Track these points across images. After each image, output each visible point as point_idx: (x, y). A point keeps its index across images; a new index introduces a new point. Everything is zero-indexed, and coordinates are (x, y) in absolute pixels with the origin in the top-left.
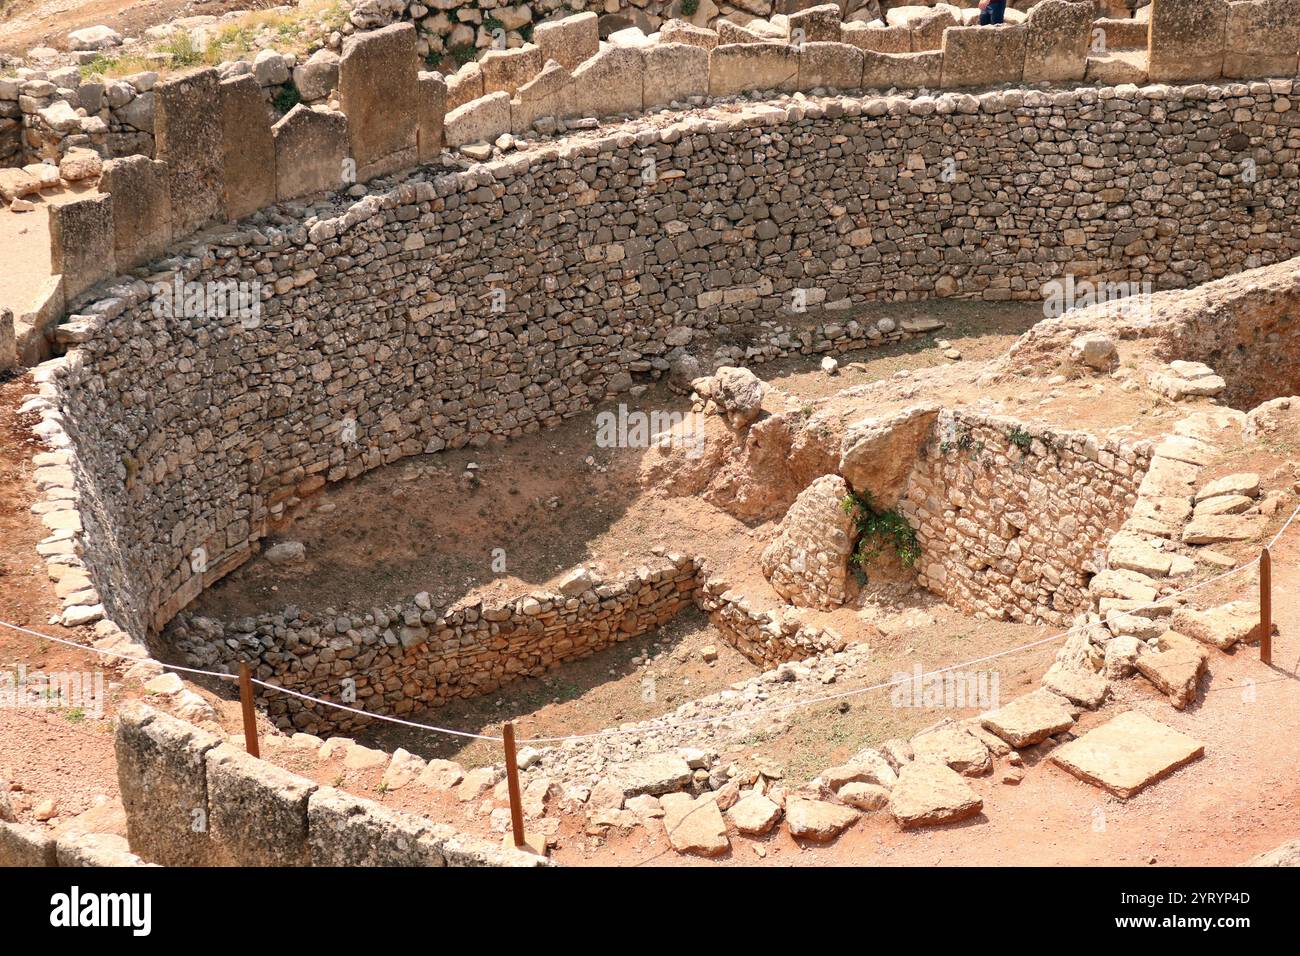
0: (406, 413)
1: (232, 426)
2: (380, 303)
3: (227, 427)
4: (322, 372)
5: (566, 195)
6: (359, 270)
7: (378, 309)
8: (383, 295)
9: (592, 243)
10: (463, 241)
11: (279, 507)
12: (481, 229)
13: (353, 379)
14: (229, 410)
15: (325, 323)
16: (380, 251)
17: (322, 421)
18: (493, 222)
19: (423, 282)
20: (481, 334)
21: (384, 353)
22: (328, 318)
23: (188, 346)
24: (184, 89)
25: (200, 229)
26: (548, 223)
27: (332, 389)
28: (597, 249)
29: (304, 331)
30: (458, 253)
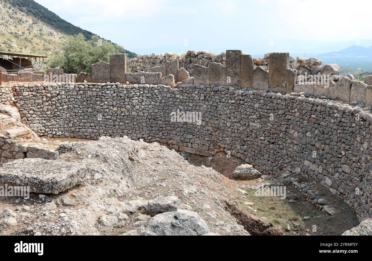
0: (242, 147)
1: (210, 125)
2: (245, 116)
3: (209, 124)
4: (228, 125)
5: (293, 111)
6: (243, 106)
7: (244, 117)
8: (246, 114)
9: (293, 129)
10: (266, 111)
11: (216, 150)
12: (271, 110)
13: (233, 130)
14: (210, 121)
15: (233, 114)
16: (249, 104)
17: (225, 136)
18: (274, 110)
19: (255, 116)
20: (262, 138)
21: (241, 129)
22: (234, 113)
23: (207, 103)
24: (231, 52)
25: (232, 85)
26: (287, 117)
27: (229, 130)
28: (293, 131)
29: (228, 113)
30: (264, 113)
